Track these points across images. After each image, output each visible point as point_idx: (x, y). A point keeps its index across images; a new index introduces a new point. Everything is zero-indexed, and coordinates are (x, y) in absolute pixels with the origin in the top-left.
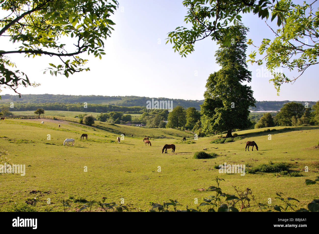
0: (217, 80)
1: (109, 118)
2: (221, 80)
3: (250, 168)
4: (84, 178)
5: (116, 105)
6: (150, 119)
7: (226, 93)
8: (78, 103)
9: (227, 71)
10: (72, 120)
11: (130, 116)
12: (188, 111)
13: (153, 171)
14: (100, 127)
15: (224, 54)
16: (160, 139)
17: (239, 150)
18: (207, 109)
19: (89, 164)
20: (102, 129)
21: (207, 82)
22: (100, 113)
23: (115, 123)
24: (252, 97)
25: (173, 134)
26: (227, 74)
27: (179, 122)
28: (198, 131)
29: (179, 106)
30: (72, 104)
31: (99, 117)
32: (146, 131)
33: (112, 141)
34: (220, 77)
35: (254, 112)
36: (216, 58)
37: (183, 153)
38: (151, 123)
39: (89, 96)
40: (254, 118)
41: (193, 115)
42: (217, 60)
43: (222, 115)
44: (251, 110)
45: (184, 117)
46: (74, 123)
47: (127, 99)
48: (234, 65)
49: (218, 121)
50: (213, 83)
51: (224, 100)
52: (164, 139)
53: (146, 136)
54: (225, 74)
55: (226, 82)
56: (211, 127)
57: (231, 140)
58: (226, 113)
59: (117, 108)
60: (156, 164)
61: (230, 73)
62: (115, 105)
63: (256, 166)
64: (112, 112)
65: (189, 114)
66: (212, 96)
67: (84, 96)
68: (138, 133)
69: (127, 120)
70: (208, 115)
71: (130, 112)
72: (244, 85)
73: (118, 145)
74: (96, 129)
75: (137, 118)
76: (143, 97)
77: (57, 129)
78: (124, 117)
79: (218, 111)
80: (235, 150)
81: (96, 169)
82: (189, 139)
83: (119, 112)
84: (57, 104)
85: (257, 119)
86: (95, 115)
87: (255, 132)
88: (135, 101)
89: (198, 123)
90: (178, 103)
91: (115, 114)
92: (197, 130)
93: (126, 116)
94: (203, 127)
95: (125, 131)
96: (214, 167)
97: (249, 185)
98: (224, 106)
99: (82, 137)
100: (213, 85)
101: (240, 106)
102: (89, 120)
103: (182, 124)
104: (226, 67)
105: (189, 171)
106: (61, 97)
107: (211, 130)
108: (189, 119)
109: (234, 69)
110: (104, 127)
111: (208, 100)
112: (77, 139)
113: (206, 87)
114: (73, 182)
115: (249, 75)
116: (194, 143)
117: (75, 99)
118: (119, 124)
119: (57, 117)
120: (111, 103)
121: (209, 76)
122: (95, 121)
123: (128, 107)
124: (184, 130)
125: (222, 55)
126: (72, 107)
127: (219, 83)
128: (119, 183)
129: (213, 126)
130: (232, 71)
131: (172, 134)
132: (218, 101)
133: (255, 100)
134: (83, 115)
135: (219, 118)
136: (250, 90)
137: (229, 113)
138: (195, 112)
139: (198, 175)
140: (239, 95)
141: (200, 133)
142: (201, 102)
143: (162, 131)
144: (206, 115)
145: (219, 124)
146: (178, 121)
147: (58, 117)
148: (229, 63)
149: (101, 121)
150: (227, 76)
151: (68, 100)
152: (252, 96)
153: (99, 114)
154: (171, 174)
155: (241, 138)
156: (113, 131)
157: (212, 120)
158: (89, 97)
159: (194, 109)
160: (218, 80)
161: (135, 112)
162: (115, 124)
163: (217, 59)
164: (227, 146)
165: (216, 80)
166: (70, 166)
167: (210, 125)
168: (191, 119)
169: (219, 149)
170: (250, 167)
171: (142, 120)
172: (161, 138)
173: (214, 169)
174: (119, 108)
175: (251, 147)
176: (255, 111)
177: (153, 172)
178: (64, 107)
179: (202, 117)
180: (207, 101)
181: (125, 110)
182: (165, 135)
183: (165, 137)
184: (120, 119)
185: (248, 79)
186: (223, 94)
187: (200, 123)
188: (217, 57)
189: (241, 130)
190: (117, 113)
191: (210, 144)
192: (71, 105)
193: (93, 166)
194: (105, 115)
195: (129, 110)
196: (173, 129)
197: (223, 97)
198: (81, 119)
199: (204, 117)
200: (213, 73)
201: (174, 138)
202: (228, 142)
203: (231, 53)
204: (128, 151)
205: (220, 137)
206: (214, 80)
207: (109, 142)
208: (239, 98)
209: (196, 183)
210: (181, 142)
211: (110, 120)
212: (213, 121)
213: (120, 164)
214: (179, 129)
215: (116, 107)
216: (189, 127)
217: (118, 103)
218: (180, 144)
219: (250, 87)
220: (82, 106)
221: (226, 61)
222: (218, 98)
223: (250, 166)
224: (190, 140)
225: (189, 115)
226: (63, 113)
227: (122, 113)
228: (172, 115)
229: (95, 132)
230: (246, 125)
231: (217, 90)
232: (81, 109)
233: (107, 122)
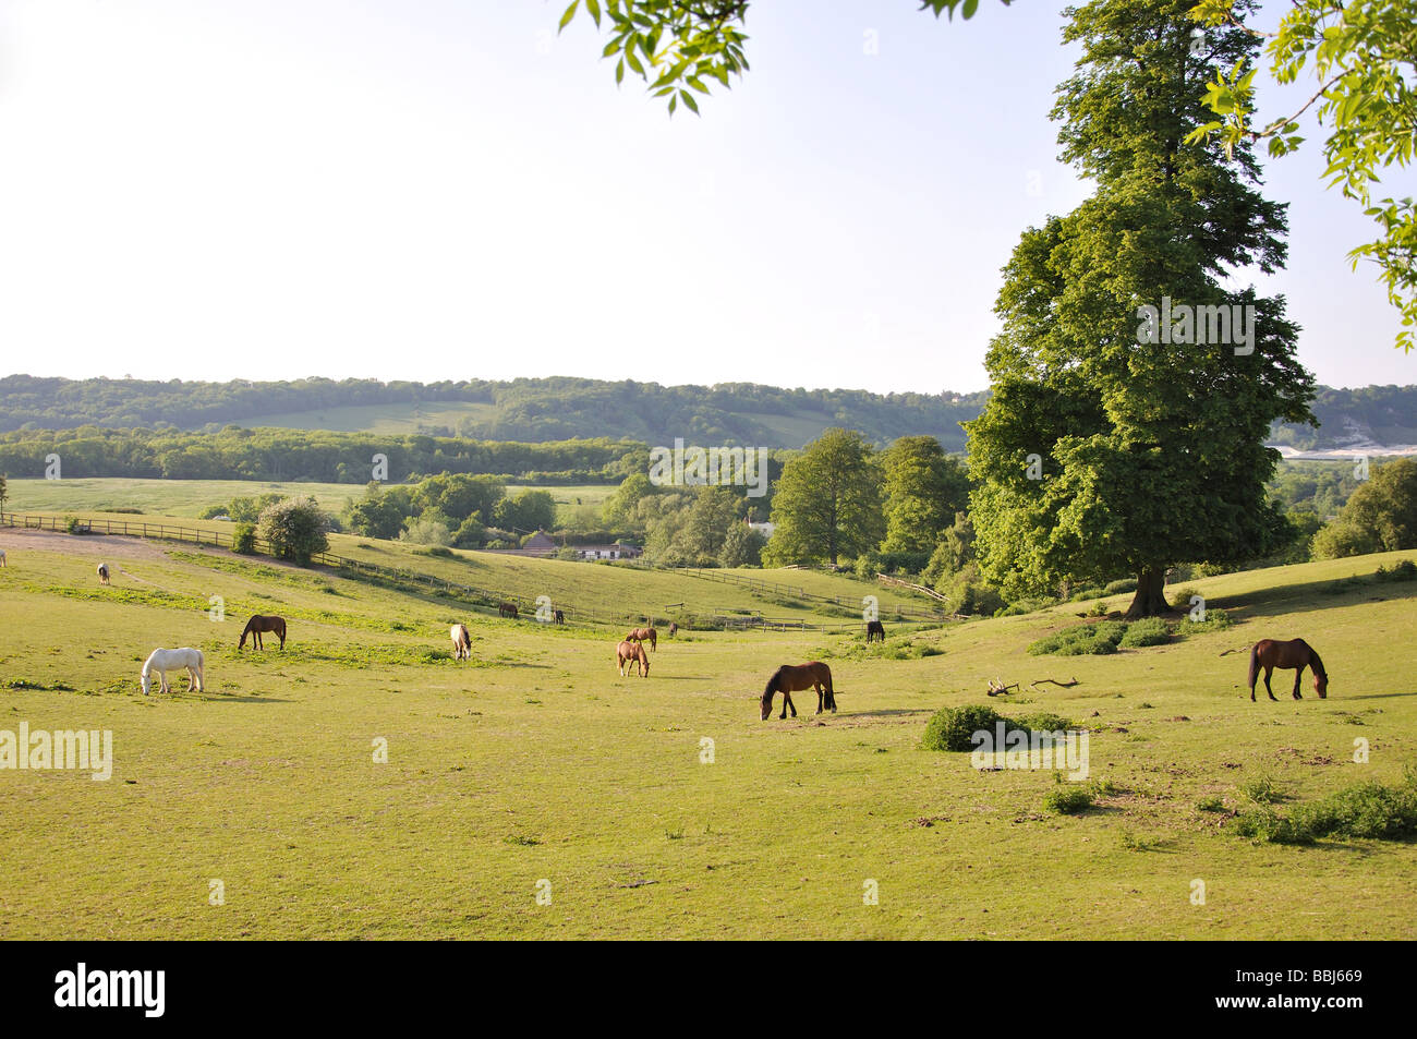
0: (1067, 266)
1: (417, 513)
2: (1092, 268)
3: (1282, 811)
4: (240, 892)
5: (458, 434)
6: (665, 513)
7: (1125, 346)
8: (225, 430)
9: (1127, 207)
10: (190, 535)
11: (547, 499)
12: (893, 460)
13: (676, 833)
14: (363, 570)
15: (1107, 105)
16: (726, 634)
17: (1213, 694)
18: (1006, 445)
19: (281, 805)
20: (377, 582)
21: (1002, 283)
22: (365, 487)
23: (456, 545)
24: (1295, 363)
25: (806, 604)
26: (1130, 226)
27: (841, 527)
28: (956, 583)
29: (842, 430)
30: (189, 434)
31: (356, 512)
32: (644, 587)
33: (435, 656)
34: (1085, 248)
35: (1312, 455)
36: (1059, 130)
37: (864, 714)
38: (670, 536)
39: (296, 387)
40: (1307, 491)
41: (926, 486)
42: (1066, 145)
43: (1101, 480)
44: (1292, 446)
45: (871, 495)
46: (201, 552)
47: (528, 399)
48: (1172, 169)
49: (1080, 517)
50: (1039, 289)
51: (1111, 388)
52: (750, 634)
53: (643, 620)
54: (1117, 226)
55: (1120, 278)
56: (1033, 556)
57: (1157, 630)
58: (1126, 470)
59: (467, 454)
60: (694, 789)
61: (1145, 218)
62: (452, 435)
63: (1319, 795)
64: (438, 479)
65: (898, 476)
66: (1039, 366)
67: (264, 384)
68: (595, 599)
69: (531, 522)
70: (1012, 482)
71: (549, 475)
72: (1238, 292)
73: (470, 678)
74: (338, 583)
75: (586, 507)
76: (621, 382)
77: (92, 591)
78: (509, 505)
79: (1073, 459)
80: (1182, 696)
81: (322, 833)
82: (906, 631)
83: (478, 477)
84: (92, 438)
85: (1328, 500)
86: (334, 499)
87: (1313, 584)
88: (577, 409)
89: (957, 534)
90: (832, 414)
91: (452, 487)
92: (952, 576)
93: (525, 500)
94: (986, 556)
95: (516, 590)
96: (1046, 802)
97: (1267, 919)
98: (1114, 426)
99: (250, 635)
100: (1042, 299)
101: (1211, 424)
102: (298, 532)
103: (862, 540)
104: (1122, 184)
105: (895, 828)
106: (114, 395)
107: (1036, 572)
108: (900, 510)
109: (1171, 191)
110: (389, 572)
111: (1013, 392)
112: (218, 645)
113: (996, 310)
114: (167, 921)
115: (1268, 227)
116: (931, 653)
117: (204, 403)
118: (481, 546)
119: (93, 515)
120: (432, 425)
121: (1019, 241)
122: (332, 537)
123: (535, 446)
124: (870, 574)
125: (1097, 110)
126: (190, 451)
127: (1081, 285)
128: (462, 912)
129: (1045, 551)
130: (1162, 209)
131: (801, 602)
132: (1075, 394)
133: (1309, 379)
134: (257, 504)
135: (1082, 501)
136: (1275, 318)
137: (1146, 465)
138: (940, 467)
139: (946, 851)
140: (1209, 356)
141: (970, 593)
142: (973, 403)
143: (743, 587)
144: (999, 479)
145: (1085, 534)
146: (833, 524)
147: (99, 520)
148: (1138, 159)
149: (369, 534)
150: (1127, 238)
151: (159, 411)
152: (1292, 358)
153: (358, 493)
154: (781, 852)
155: (1221, 617)
156: (443, 595)
157: (1042, 511)
158: (292, 391)
159: (932, 448)
160: (1075, 265)
161: (574, 475)
162: (456, 551)
163: (1063, 138)
164: (1137, 668)
165: (1057, 268)
166: (156, 821)
167: (1029, 543)
168: (917, 505)
169: (1087, 689)
170: (1277, 802)
171: (619, 518)
172: (737, 626)
173: (1048, 813)
174: (481, 451)
175: (1283, 678)
176: (1315, 449)
177: (673, 837)
178: (135, 454)
179: (976, 495)
180: (1004, 396)
181: (513, 462)
182: (757, 609)
183: (759, 620)
184: (487, 520)
185: (1261, 252)
186: (1108, 353)
187: (968, 535)
188: (1064, 122)
189: (1226, 572)
190: (464, 481)
191: (1033, 658)
192: (182, 440)
193: (305, 812)
194: (392, 498)
195: (541, 461)
196: (809, 572)
197: (1106, 368)
198: (241, 528)
199: (990, 496)
200: (1041, 224)
201: (811, 627)
202: (1143, 645)
203: (1156, 91)
204: (532, 710)
205: (1093, 614)
206: (1049, 264)
207: (418, 658)
208: (1209, 368)
209: (935, 907)
210: (854, 652)
211: (425, 525)
212: (1049, 520)
213: (472, 795)
214: (840, 570)
215: (460, 447)
216: (901, 556)
217: (475, 424)
218: (846, 662)
219: (1280, 300)
220: (249, 447)
221: (1120, 147)
222: (1072, 374)
223: (1276, 799)
224: (911, 637)
225: (905, 481)
226: (130, 492)
227: (496, 483)
228: (799, 484)
229: (331, 604)
230: (1253, 538)
231: (1066, 331)
232: (244, 463)
233: (409, 537)
